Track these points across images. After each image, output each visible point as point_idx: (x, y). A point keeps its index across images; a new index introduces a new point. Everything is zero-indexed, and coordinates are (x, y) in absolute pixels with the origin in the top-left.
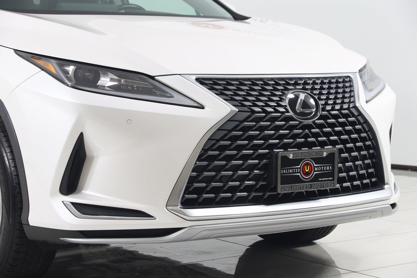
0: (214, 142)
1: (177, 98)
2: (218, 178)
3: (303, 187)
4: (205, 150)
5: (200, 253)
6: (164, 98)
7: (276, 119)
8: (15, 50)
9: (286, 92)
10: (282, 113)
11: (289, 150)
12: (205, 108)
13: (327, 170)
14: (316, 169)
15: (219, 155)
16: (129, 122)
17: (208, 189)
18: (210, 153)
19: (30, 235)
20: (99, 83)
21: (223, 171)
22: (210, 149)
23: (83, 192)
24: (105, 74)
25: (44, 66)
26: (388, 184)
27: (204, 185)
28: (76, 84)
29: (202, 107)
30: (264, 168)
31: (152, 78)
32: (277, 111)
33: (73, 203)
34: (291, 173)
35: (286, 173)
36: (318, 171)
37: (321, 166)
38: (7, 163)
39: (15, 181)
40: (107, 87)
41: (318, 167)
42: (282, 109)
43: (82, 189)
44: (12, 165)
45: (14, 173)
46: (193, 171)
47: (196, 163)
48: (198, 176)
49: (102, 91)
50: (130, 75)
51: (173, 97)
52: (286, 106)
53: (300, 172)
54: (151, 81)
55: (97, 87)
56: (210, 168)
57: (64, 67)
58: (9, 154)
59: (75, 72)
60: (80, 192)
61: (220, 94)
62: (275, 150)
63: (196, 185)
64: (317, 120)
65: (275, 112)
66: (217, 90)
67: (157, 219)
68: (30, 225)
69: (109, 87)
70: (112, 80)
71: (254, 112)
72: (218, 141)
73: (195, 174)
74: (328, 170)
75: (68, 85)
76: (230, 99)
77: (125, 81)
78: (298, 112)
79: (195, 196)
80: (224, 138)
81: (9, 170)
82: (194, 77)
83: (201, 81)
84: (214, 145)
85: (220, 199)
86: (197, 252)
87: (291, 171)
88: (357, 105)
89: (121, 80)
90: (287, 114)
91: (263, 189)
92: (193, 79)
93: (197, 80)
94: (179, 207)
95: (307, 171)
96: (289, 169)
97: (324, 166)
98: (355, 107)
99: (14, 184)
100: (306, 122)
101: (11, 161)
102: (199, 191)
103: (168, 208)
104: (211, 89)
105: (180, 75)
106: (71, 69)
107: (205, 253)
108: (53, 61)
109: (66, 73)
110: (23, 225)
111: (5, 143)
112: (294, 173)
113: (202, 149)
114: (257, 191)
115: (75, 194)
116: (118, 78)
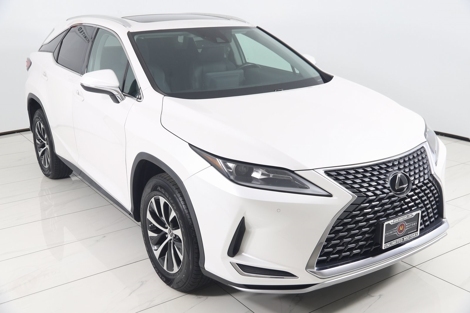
0: (340, 221)
1: (313, 189)
2: (341, 244)
3: (398, 241)
7: (383, 199)
8: (190, 145)
9: (388, 175)
10: (388, 193)
11: (390, 217)
12: (333, 196)
13: (413, 225)
14: (407, 227)
15: (343, 229)
16: (279, 210)
17: (334, 252)
18: (337, 228)
20: (253, 175)
21: (345, 239)
22: (337, 226)
23: (243, 254)
24: (256, 170)
25: (212, 162)
26: (445, 218)
27: (331, 249)
29: (330, 195)
30: (373, 232)
31: (293, 172)
32: (384, 193)
33: (238, 264)
34: (391, 234)
35: (388, 235)
36: (408, 227)
37: (410, 224)
41: (408, 225)
42: (386, 191)
43: (243, 252)
46: (326, 242)
47: (328, 236)
50: (274, 170)
51: (309, 188)
52: (389, 187)
53: (397, 232)
54: (292, 174)
56: (336, 238)
57: (227, 164)
59: (236, 168)
60: (240, 254)
61: (343, 183)
62: (381, 219)
63: (326, 250)
64: (409, 193)
65: (382, 194)
66: (340, 180)
67: (299, 278)
68: (205, 270)
69: (259, 179)
70: (263, 174)
71: (368, 196)
72: (342, 220)
74: (415, 225)
76: (350, 188)
77: (273, 176)
78: (396, 189)
79: (325, 258)
80: (347, 217)
82: (323, 170)
83: (328, 173)
84: (340, 223)
85: (342, 257)
87: (391, 233)
88: (433, 173)
89: (270, 175)
90: (390, 194)
91: (370, 245)
92: (322, 172)
93: (325, 172)
94: (316, 269)
95: (401, 229)
96: (390, 231)
97: (412, 224)
98: (431, 175)
100: (402, 196)
102: (328, 254)
103: (307, 270)
104: (336, 179)
105: (313, 169)
106: (232, 166)
109: (229, 168)
112: (393, 233)
113: (333, 227)
114: (367, 247)
115: (238, 255)
116: (267, 173)
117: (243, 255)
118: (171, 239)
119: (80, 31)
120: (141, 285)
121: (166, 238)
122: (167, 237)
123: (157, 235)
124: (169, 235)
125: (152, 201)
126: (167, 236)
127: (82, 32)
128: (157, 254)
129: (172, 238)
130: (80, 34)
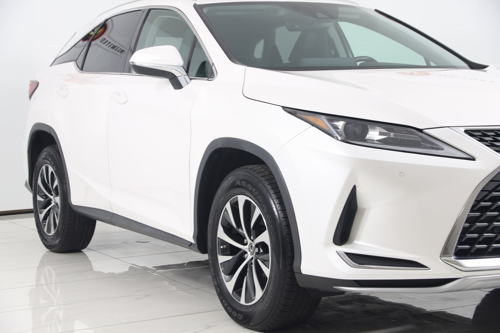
0: (486, 193)
1: (448, 151)
2: (490, 228)
4: (477, 201)
5: (446, 299)
6: (434, 151)
8: (283, 107)
12: (476, 159)
15: (491, 206)
16: (402, 174)
17: (481, 240)
18: (483, 204)
19: (301, 283)
20: (368, 137)
21: (496, 222)
22: (483, 200)
23: (355, 242)
24: (373, 129)
25: (314, 122)
27: (476, 235)
28: (346, 138)
29: (473, 159)
31: (421, 131)
33: (347, 254)
38: (276, 213)
39: (285, 231)
40: (376, 140)
43: (354, 240)
44: (282, 216)
45: (284, 224)
46: (466, 222)
47: (469, 214)
48: (470, 227)
49: (372, 145)
50: (395, 128)
51: (443, 149)
54: (419, 133)
55: (365, 141)
56: (482, 218)
57: (333, 122)
58: (277, 205)
59: (345, 127)
60: (351, 242)
61: (491, 145)
63: (469, 235)
66: (486, 141)
68: (302, 273)
69: (377, 140)
70: (381, 134)
72: (490, 192)
73: (468, 225)
75: (338, 139)
77: (394, 135)
79: (467, 247)
80: (496, 189)
81: (279, 221)
82: (463, 129)
83: (470, 133)
84: (486, 196)
85: (492, 250)
86: (442, 298)
89: (390, 133)
92: (461, 131)
93: (466, 131)
94: (453, 258)
99: (284, 234)
101: (280, 212)
102: (472, 242)
103: (442, 258)
104: (481, 140)
105: (448, 127)
106: (341, 124)
107: (451, 299)
108: (323, 117)
109: (336, 128)
110: (295, 273)
111: (273, 195)
113: (475, 201)
115: (348, 244)
116: (386, 132)
117: (355, 244)
118: (252, 258)
119: (104, 42)
120: (207, 328)
121: (244, 259)
122: (246, 257)
123: (231, 257)
124: (249, 253)
125: (226, 208)
126: (246, 255)
127: (106, 42)
128: (230, 285)
129: (253, 256)
130: (104, 46)
